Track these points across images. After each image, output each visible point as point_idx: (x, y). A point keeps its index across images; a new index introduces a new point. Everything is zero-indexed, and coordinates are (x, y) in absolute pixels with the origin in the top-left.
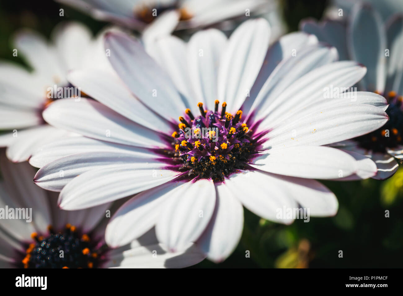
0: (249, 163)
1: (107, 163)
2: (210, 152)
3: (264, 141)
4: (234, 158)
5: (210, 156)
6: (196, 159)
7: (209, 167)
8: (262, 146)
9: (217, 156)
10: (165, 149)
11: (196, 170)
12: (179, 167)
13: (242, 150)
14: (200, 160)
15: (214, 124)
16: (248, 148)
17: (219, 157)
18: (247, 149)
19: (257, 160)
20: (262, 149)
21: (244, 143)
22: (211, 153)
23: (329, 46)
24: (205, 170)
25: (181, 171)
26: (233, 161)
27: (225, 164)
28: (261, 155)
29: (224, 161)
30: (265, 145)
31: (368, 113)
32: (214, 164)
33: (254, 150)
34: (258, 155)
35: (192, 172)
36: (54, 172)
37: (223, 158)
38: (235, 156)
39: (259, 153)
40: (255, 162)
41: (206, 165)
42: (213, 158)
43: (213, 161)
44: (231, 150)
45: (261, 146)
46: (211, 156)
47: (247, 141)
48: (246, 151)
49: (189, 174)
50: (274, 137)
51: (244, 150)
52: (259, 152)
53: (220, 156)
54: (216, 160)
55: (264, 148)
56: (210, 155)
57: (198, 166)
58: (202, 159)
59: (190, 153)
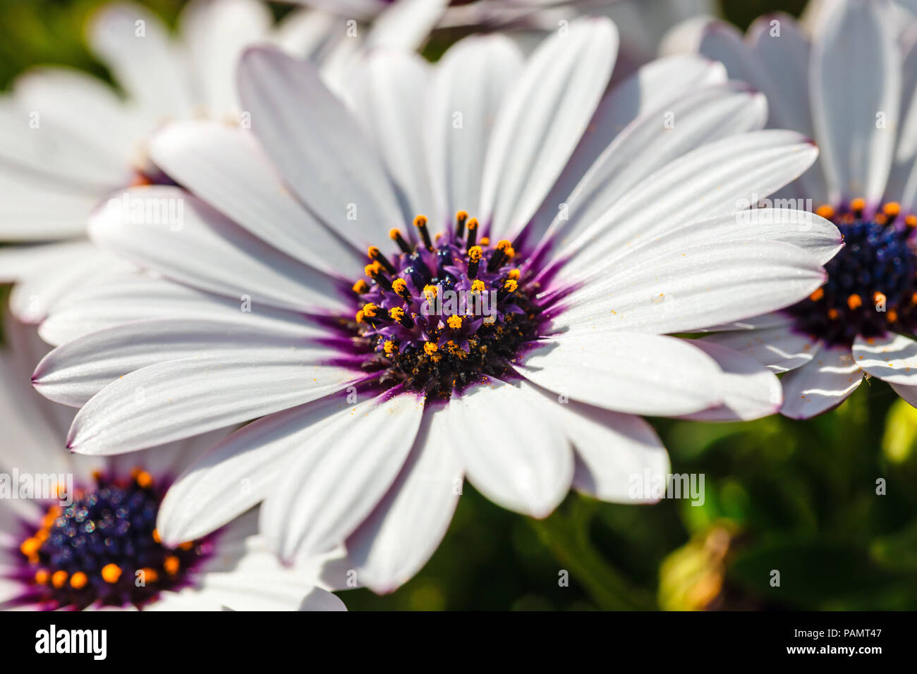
0: (514, 361)
1: (202, 345)
2: (426, 333)
3: (558, 312)
4: (484, 347)
5: (425, 342)
6: (396, 347)
7: (426, 366)
8: (552, 324)
9: (442, 341)
10: (344, 317)
11: (397, 370)
12: (362, 362)
13: (503, 330)
14: (405, 350)
15: (447, 268)
16: (520, 326)
17: (446, 346)
18: (517, 328)
19: (532, 357)
20: (549, 331)
21: (510, 314)
22: (429, 336)
23: (753, 90)
24: (416, 371)
25: (367, 370)
26: (481, 354)
27: (460, 360)
28: (543, 345)
29: (459, 354)
30: (557, 322)
31: (782, 263)
32: (435, 359)
33: (534, 331)
34: (537, 345)
35: (390, 374)
36: (79, 363)
37: (456, 346)
38: (487, 344)
39: (539, 341)
40: (527, 360)
41: (417, 360)
42: (430, 347)
43: (430, 353)
44: (476, 330)
45: (549, 323)
46: (428, 343)
47: (517, 310)
48: (514, 332)
49: (382, 380)
50: (578, 305)
51: (509, 331)
52: (540, 337)
53: (450, 343)
54: (439, 351)
55: (554, 328)
56: (425, 339)
57: (402, 362)
58: (409, 346)
59: (386, 331)
